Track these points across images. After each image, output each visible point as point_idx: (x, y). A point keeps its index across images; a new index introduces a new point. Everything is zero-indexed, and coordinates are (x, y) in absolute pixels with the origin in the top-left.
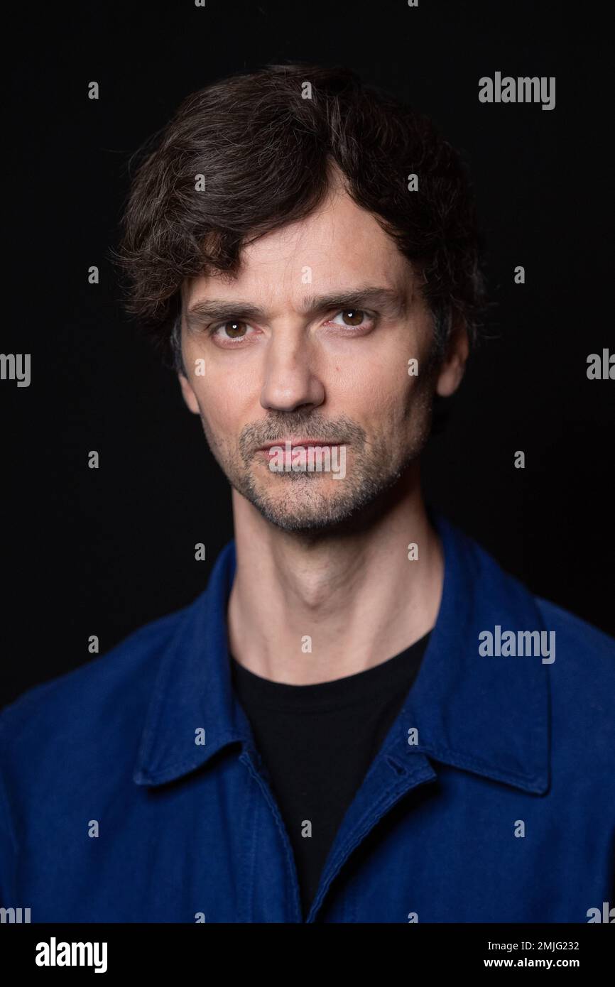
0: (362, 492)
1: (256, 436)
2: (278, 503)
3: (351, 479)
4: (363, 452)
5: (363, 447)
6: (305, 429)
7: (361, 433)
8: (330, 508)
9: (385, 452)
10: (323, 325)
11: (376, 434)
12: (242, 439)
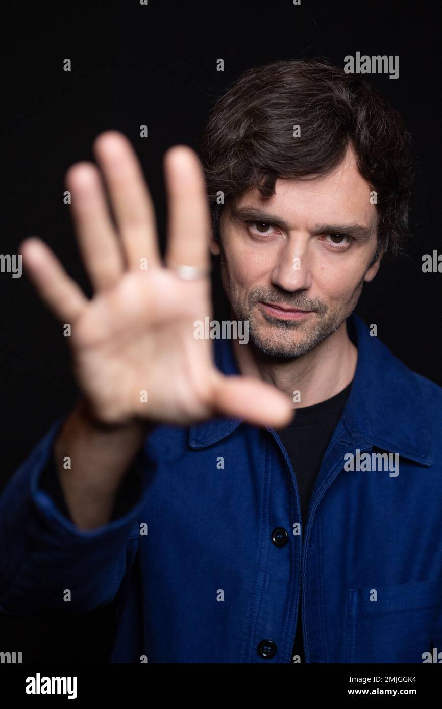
0: (315, 340)
1: (261, 295)
2: (265, 338)
3: (311, 332)
4: (323, 318)
5: (324, 316)
7: (326, 308)
8: (296, 349)
9: (334, 320)
10: (319, 239)
11: (333, 309)
12: (251, 294)
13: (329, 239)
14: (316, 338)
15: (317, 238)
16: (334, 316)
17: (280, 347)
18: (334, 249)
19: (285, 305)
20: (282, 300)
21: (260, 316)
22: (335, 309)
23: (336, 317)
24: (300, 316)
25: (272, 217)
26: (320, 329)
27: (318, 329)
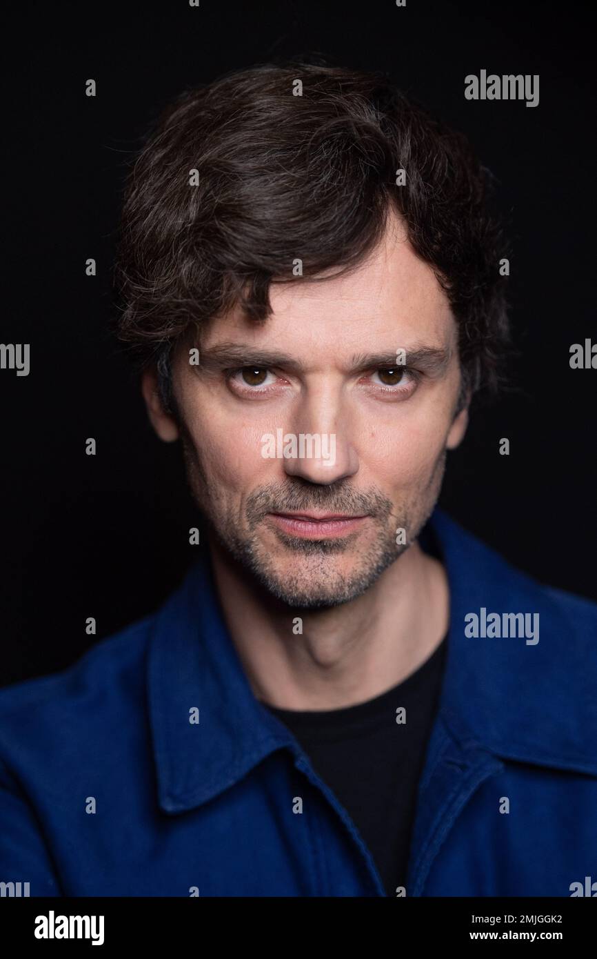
0: (378, 567)
1: (271, 500)
2: (287, 578)
3: (370, 554)
4: (386, 525)
5: (387, 520)
6: (333, 502)
7: (389, 506)
8: (346, 588)
9: (405, 524)
10: (360, 382)
11: (401, 505)
12: (252, 500)
13: (376, 380)
14: (380, 564)
15: (357, 380)
16: (405, 518)
18: (388, 397)
19: (317, 511)
20: (311, 503)
21: (272, 538)
22: (404, 505)
23: (409, 518)
24: (345, 527)
25: (273, 355)
26: (384, 545)
27: (380, 545)
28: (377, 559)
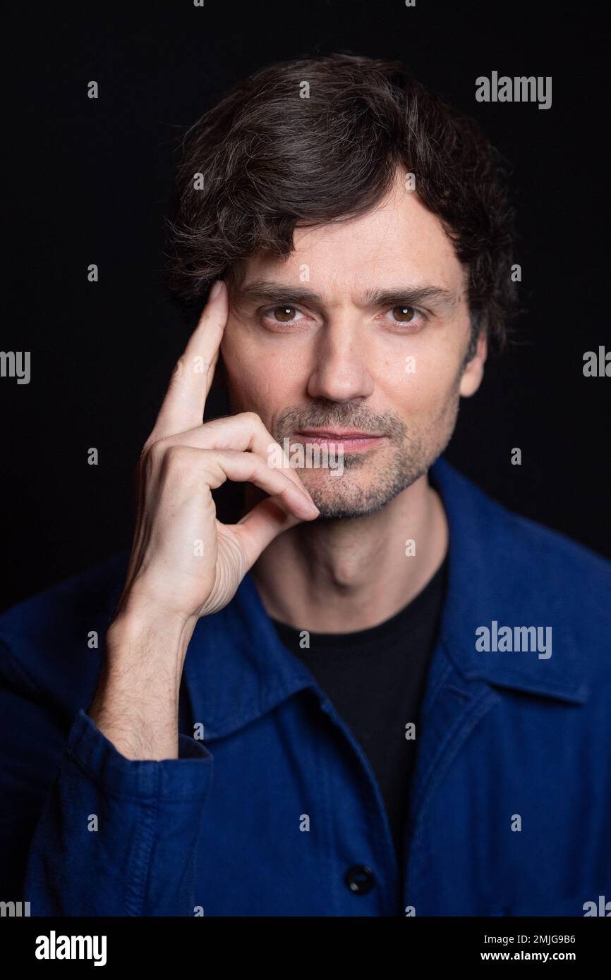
0: (395, 486)
1: (297, 420)
3: (386, 472)
4: (401, 447)
5: (402, 441)
6: (352, 421)
7: (404, 429)
8: (365, 500)
9: (419, 449)
10: (375, 319)
11: (416, 429)
12: (281, 422)
13: (390, 316)
14: (396, 483)
15: (373, 317)
16: (420, 442)
17: (337, 500)
18: (399, 330)
19: (335, 427)
20: (332, 421)
22: (418, 430)
23: (423, 444)
24: (364, 445)
25: (297, 291)
26: (399, 466)
27: (396, 465)
28: (393, 478)
